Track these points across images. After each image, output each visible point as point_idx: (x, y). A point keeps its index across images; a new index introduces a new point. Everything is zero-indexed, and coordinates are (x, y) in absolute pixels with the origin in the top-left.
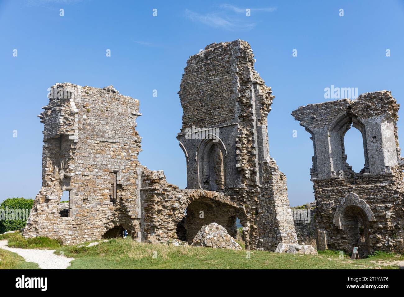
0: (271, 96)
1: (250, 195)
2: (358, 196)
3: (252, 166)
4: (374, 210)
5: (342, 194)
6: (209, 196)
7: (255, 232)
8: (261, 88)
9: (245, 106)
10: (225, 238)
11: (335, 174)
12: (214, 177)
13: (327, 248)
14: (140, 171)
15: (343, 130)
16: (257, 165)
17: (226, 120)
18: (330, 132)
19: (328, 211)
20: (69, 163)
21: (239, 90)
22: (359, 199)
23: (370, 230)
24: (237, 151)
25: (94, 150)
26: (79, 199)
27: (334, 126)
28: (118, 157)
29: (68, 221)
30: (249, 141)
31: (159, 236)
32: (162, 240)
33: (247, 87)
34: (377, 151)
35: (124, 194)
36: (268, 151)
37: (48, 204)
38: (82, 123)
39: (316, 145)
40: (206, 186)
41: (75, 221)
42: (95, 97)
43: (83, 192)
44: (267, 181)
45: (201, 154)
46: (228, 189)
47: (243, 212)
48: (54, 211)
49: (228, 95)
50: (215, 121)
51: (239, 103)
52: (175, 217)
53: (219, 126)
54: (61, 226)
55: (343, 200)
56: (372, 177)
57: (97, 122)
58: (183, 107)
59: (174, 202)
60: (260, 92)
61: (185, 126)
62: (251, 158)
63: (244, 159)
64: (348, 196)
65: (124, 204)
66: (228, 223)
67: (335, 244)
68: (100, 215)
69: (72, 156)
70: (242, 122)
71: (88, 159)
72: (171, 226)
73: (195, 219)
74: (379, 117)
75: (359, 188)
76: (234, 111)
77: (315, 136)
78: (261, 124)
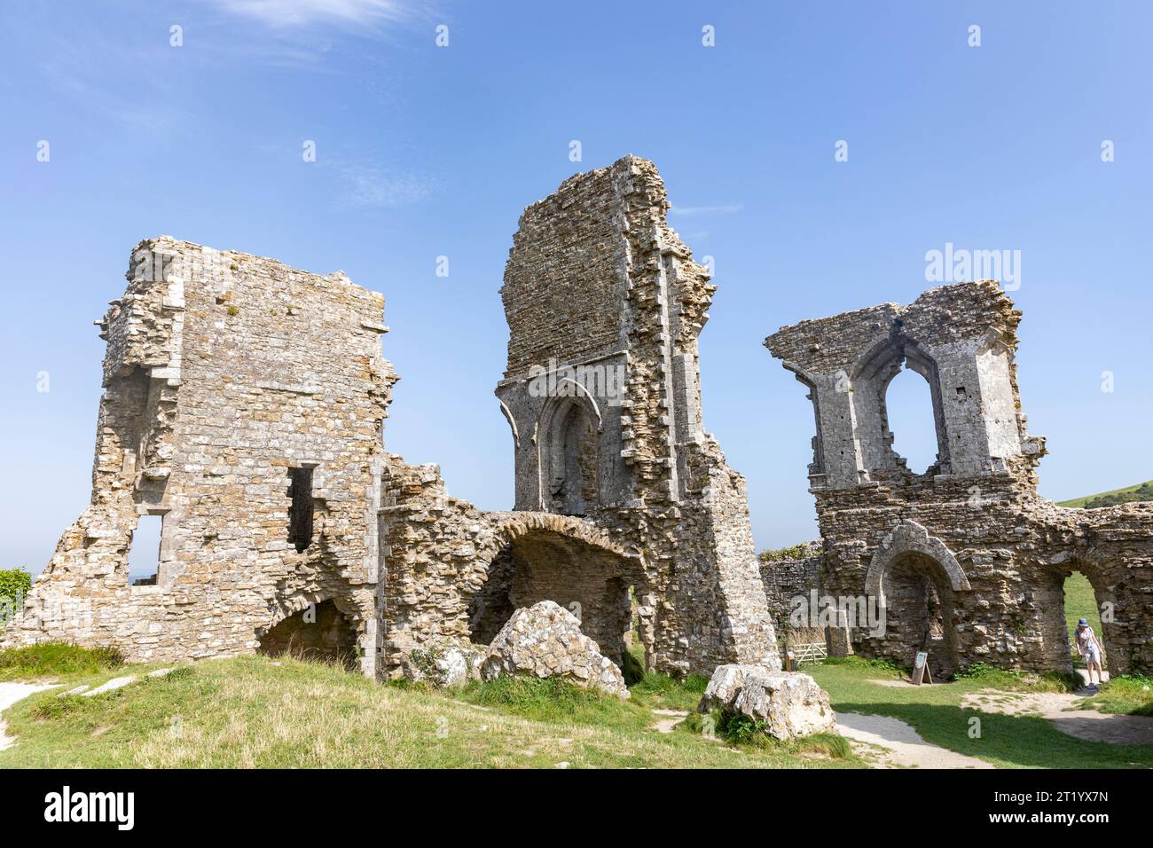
0: (708, 286)
1: (654, 525)
2: (923, 528)
3: (660, 455)
4: (967, 563)
5: (884, 524)
6: (556, 529)
7: (668, 620)
8: (683, 266)
9: (644, 309)
10: (571, 646)
11: (867, 476)
12: (579, 481)
13: (851, 651)
14: (378, 464)
15: (883, 377)
16: (672, 451)
17: (600, 346)
18: (852, 380)
19: (851, 563)
20: (157, 442)
21: (630, 273)
22: (928, 537)
23: (956, 612)
24: (622, 417)
25: (246, 410)
26: (188, 538)
27: (861, 367)
28: (315, 429)
29: (149, 598)
30: (652, 392)
31: (419, 629)
32: (426, 642)
33: (649, 263)
34: (969, 421)
35: (330, 522)
36: (700, 417)
37: (89, 550)
38: (212, 341)
39: (821, 411)
40: (557, 504)
41: (174, 596)
42: (253, 277)
43: (203, 519)
44: (697, 491)
45: (545, 429)
46: (603, 511)
47: (639, 568)
48: (103, 570)
49: (606, 287)
50: (577, 350)
51: (630, 304)
52: (464, 581)
53: (585, 359)
54: (125, 610)
55: (886, 538)
56: (958, 482)
57: (257, 340)
58: (509, 322)
59: (459, 543)
60: (680, 275)
61: (512, 364)
62: (657, 433)
63: (639, 436)
64: (901, 528)
65: (328, 547)
66: (606, 594)
67: (870, 643)
68: (255, 578)
69: (167, 422)
70: (636, 347)
71: (225, 432)
72: (454, 603)
73: (533, 582)
74: (971, 342)
75: (926, 509)
76: (618, 322)
77: (818, 390)
78: (683, 350)
